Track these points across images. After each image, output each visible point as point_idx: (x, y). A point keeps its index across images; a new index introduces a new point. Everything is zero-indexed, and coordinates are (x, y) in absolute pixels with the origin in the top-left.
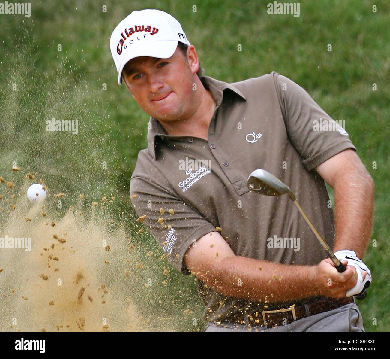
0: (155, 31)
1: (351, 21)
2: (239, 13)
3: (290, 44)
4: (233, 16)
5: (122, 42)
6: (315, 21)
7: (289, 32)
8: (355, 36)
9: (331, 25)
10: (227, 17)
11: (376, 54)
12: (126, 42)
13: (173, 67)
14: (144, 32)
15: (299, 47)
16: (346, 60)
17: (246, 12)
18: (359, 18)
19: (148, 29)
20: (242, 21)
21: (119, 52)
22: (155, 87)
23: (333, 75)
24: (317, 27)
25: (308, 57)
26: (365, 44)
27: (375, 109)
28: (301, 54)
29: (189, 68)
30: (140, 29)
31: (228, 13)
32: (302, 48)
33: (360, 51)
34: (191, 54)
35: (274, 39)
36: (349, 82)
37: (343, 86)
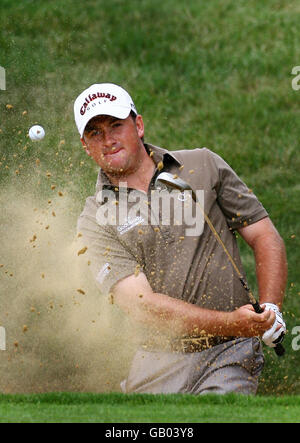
0: (114, 99)
1: (259, 116)
2: (169, 109)
3: (210, 135)
4: (164, 111)
5: (85, 105)
6: (230, 116)
7: (209, 124)
8: (263, 128)
9: (244, 119)
10: (159, 112)
11: (279, 142)
12: (89, 105)
13: (125, 129)
14: (104, 98)
15: (218, 137)
16: (256, 148)
17: (175, 108)
18: (265, 112)
19: (108, 96)
20: (170, 115)
21: (82, 113)
22: (109, 142)
23: (245, 159)
24: (233, 121)
25: (225, 145)
26: (271, 135)
27: (279, 187)
28: (219, 142)
29: (137, 132)
30: (101, 95)
31: (160, 108)
32: (221, 137)
33: (267, 140)
34: (139, 122)
35: (197, 130)
36: (259, 165)
37: (253, 169)
